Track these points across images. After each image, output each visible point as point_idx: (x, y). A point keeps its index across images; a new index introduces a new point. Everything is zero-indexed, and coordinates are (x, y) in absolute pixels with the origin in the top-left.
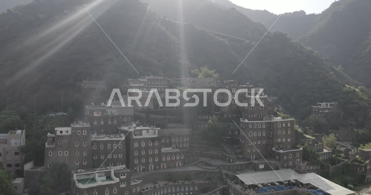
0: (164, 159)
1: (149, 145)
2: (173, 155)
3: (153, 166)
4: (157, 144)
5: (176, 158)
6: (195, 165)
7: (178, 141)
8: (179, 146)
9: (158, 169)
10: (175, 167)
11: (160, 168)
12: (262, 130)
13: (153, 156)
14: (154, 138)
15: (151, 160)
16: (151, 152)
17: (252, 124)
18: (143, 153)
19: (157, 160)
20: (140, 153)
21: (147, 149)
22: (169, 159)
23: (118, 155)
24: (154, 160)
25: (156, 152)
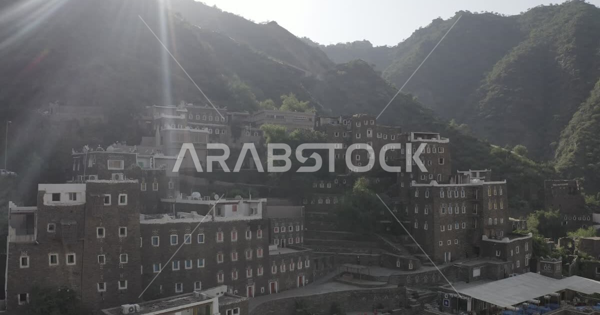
0: (274, 270)
1: (247, 238)
2: (292, 260)
3: (253, 287)
4: (260, 235)
5: (296, 268)
6: (334, 280)
7: (285, 231)
8: (287, 242)
9: (263, 295)
10: (294, 287)
11: (267, 293)
12: (460, 200)
13: (254, 264)
14: (256, 221)
15: (249, 274)
16: (249, 257)
17: (445, 189)
18: (235, 257)
19: (261, 273)
20: (227, 258)
21: (242, 246)
22: (283, 269)
23: (195, 263)
24: (255, 273)
25: (260, 254)
